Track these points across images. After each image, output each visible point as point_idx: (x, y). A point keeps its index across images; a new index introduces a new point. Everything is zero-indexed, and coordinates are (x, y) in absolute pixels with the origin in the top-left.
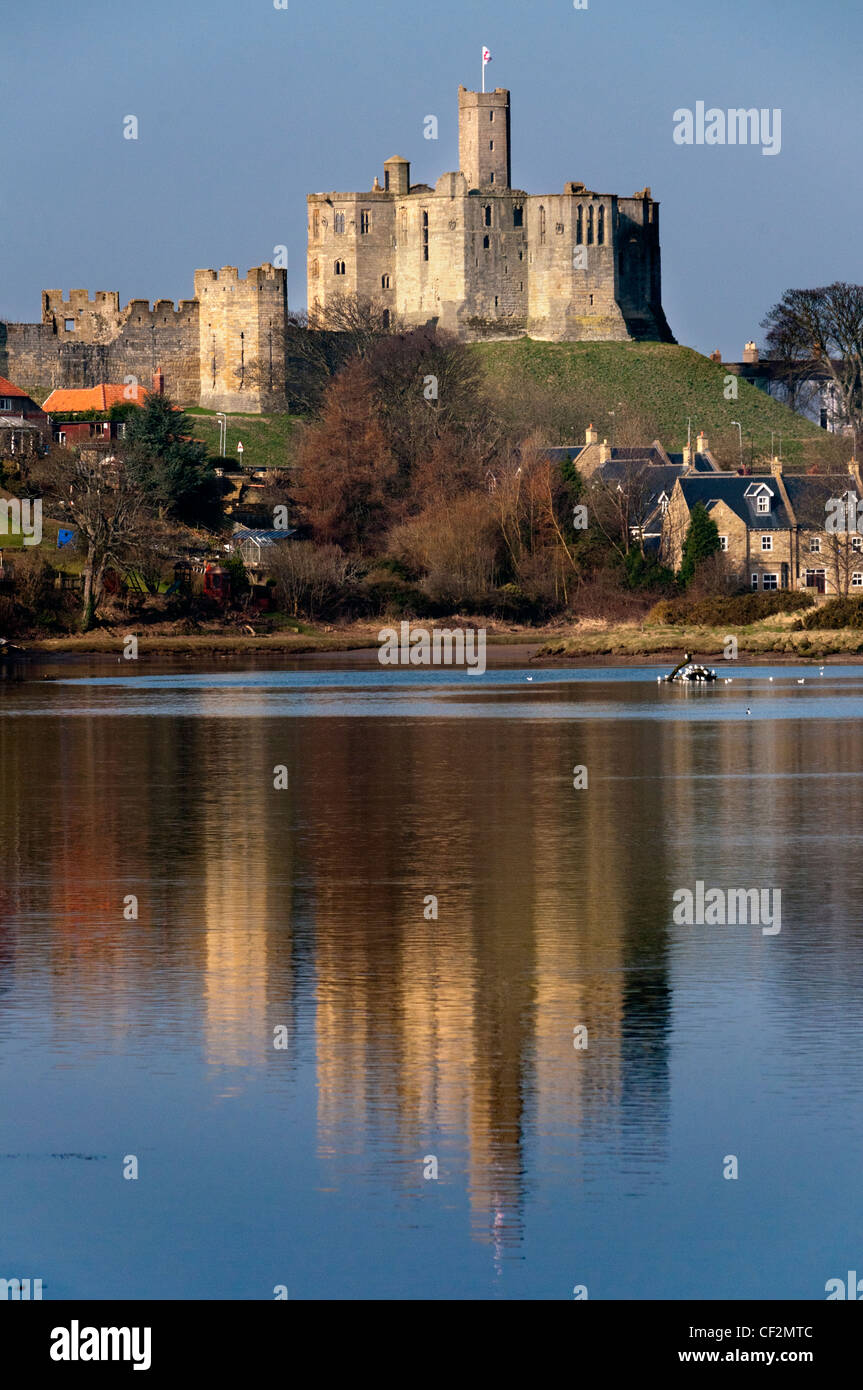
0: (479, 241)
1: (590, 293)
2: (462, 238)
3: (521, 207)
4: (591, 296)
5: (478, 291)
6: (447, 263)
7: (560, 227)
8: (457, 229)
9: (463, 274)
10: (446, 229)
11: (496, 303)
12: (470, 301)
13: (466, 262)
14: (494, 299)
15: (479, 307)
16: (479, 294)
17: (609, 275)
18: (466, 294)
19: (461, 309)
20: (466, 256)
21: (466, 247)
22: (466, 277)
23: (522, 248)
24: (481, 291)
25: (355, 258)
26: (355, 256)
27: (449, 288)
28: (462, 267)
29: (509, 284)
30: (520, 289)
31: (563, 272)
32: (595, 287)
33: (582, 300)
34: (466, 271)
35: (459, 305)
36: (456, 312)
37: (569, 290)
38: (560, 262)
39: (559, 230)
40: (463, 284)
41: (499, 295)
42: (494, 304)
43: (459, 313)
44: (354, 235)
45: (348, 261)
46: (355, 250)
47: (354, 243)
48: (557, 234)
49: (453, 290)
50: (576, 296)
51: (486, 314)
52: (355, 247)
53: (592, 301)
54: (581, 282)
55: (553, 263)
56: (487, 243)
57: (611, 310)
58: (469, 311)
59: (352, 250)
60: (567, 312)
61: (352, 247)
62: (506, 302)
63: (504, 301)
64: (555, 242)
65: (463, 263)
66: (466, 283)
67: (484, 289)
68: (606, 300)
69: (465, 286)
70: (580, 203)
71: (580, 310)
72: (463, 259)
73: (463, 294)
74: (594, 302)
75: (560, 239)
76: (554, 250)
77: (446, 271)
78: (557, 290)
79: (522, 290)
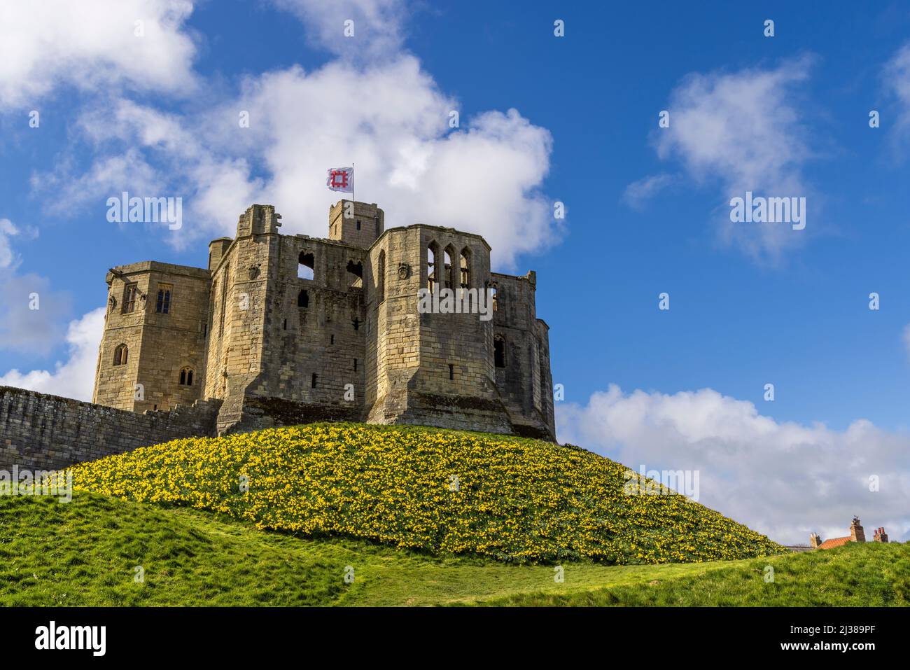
0: (292, 294)
1: (448, 361)
2: (264, 287)
3: (360, 264)
4: (451, 366)
5: (284, 363)
6: (240, 323)
7: (405, 269)
8: (259, 277)
9: (261, 336)
11: (314, 385)
12: (268, 375)
13: (267, 321)
14: (310, 378)
15: (282, 386)
16: (286, 368)
18: (264, 364)
19: (253, 386)
20: (268, 312)
21: (268, 301)
22: (266, 340)
23: (358, 313)
24: (288, 363)
25: (141, 341)
26: (141, 338)
27: (240, 358)
28: (261, 328)
29: (334, 359)
30: (353, 368)
31: (406, 330)
32: (456, 355)
33: (436, 370)
34: (266, 332)
35: (251, 380)
36: (243, 390)
37: (415, 354)
38: (403, 317)
39: (402, 274)
40: (260, 351)
41: (319, 373)
42: (310, 384)
43: (249, 391)
44: (143, 313)
45: (132, 346)
46: (142, 331)
47: (143, 323)
48: (400, 279)
49: (246, 361)
50: (426, 364)
51: (294, 396)
52: (142, 327)
53: (452, 373)
54: (435, 345)
55: (395, 318)
56: (303, 300)
57: (482, 390)
58: (265, 390)
59: (137, 332)
60: (412, 384)
61: (139, 328)
62: (329, 384)
63: (327, 382)
64: (398, 290)
65: (262, 321)
66: (264, 349)
67: (294, 361)
68: (473, 375)
69: (263, 353)
70: (433, 240)
71: (432, 384)
72: (263, 315)
73: (259, 365)
74: (455, 376)
75: (403, 284)
76: (395, 301)
77: (239, 334)
78: (397, 356)
79: (355, 371)
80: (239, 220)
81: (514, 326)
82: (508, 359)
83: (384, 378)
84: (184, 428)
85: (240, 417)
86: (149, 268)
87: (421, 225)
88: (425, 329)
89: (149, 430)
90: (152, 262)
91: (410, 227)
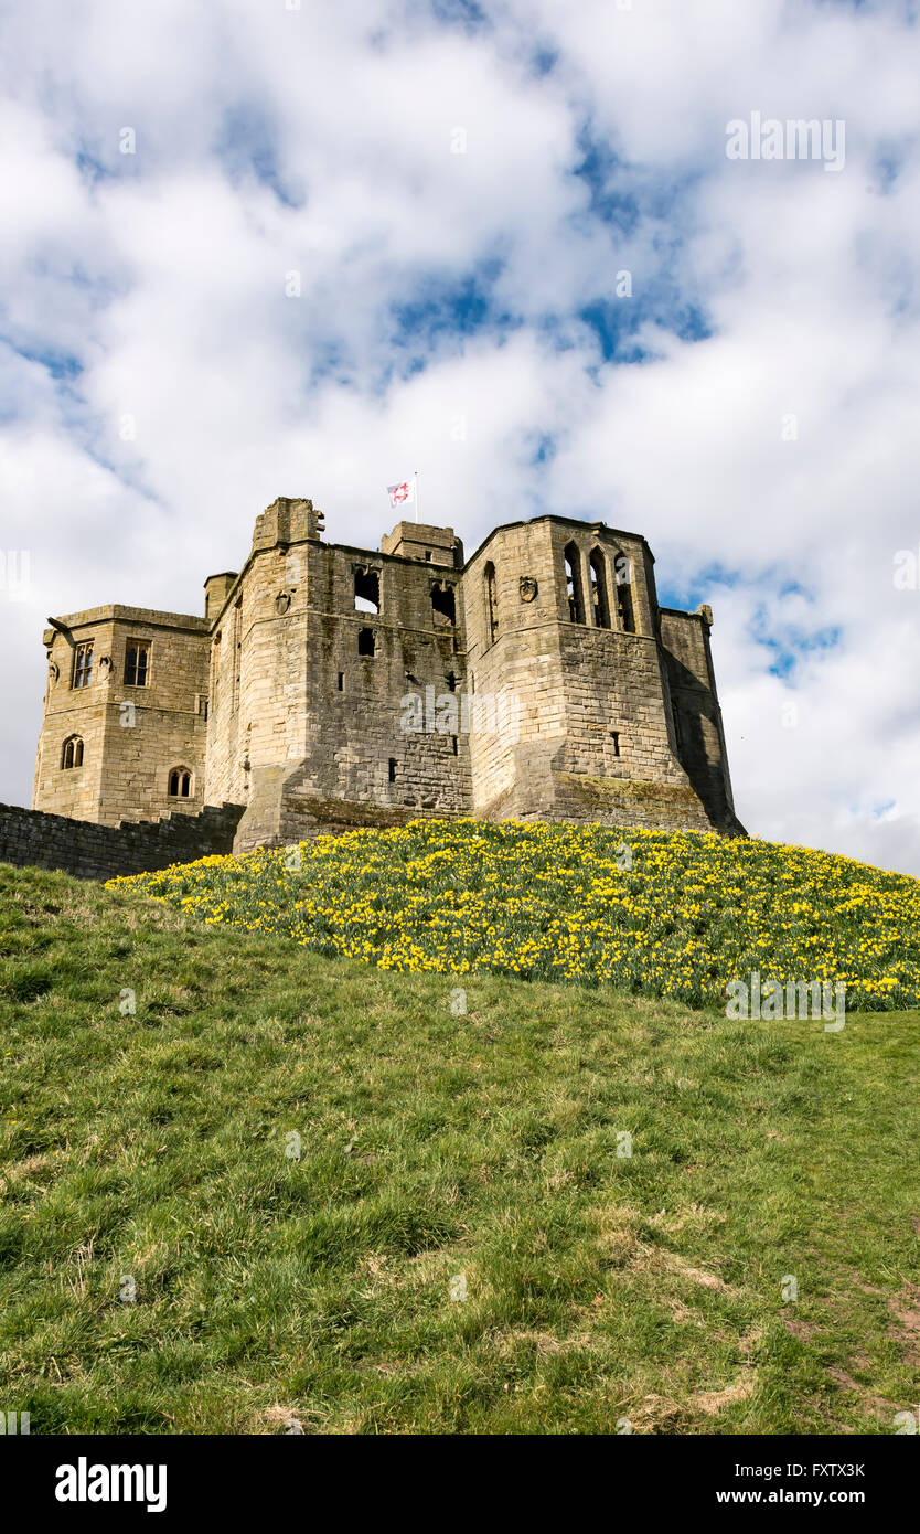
0: (347, 634)
1: (610, 728)
2: (303, 625)
3: (450, 591)
4: (615, 735)
5: (342, 743)
6: (268, 683)
7: (529, 586)
8: (293, 610)
9: (304, 700)
10: (270, 612)
11: (392, 777)
12: (319, 762)
13: (312, 676)
14: (384, 766)
15: (343, 779)
16: (345, 751)
17: (652, 695)
18: (310, 744)
19: (297, 779)
20: (311, 664)
21: (310, 645)
22: (310, 707)
23: (454, 666)
24: (349, 744)
25: (103, 728)
26: (104, 723)
27: (271, 737)
28: (303, 687)
29: (422, 736)
30: (452, 751)
31: (541, 679)
32: (623, 717)
33: (592, 741)
34: (309, 694)
35: (290, 771)
36: (280, 785)
37: (559, 717)
38: (533, 660)
39: (527, 592)
40: (303, 724)
41: (399, 757)
42: (386, 776)
43: (287, 787)
44: (105, 686)
45: (90, 737)
46: (104, 713)
47: (105, 700)
48: (523, 601)
49: (280, 743)
50: (576, 732)
51: (363, 796)
52: (105, 707)
53: (617, 748)
54: (588, 702)
55: (519, 663)
56: (366, 643)
57: (665, 772)
58: (315, 786)
59: (98, 714)
60: (557, 764)
61: (100, 708)
62: (416, 776)
63: (414, 772)
64: (521, 619)
65: (304, 677)
66: (311, 721)
67: (358, 740)
68: (650, 748)
69: (308, 728)
70: (570, 540)
71: (588, 764)
72: (304, 668)
73: (303, 747)
74: (621, 750)
75: (530, 609)
76: (517, 637)
77: (267, 701)
78: (529, 722)
79: (456, 754)
80: (254, 525)
81: (687, 686)
82: (684, 734)
83: (508, 758)
84: (184, 850)
85: (277, 830)
86: (110, 615)
87: (551, 516)
88: (569, 676)
89: (127, 853)
90: (116, 606)
91: (535, 521)
